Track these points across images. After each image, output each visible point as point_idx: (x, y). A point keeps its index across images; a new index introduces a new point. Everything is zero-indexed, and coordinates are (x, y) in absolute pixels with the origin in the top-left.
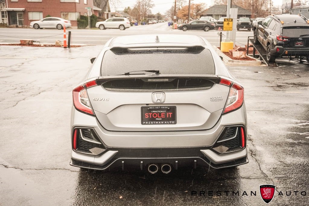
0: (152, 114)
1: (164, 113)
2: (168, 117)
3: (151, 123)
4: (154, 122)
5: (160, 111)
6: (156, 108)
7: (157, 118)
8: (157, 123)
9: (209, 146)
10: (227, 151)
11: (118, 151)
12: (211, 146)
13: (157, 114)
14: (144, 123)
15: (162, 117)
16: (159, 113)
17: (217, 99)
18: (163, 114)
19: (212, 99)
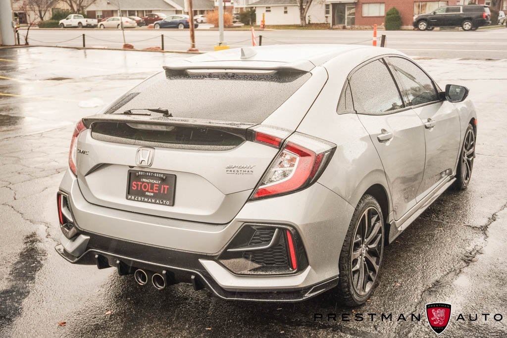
0: (141, 183)
1: (158, 185)
2: (162, 192)
3: (138, 198)
4: (143, 198)
5: (152, 181)
6: (147, 174)
7: (148, 191)
8: (146, 200)
9: (213, 255)
10: (250, 270)
11: (89, 237)
12: (216, 256)
13: (149, 185)
14: (129, 197)
15: (154, 191)
16: (151, 183)
17: (239, 170)
18: (156, 187)
19: (229, 170)
